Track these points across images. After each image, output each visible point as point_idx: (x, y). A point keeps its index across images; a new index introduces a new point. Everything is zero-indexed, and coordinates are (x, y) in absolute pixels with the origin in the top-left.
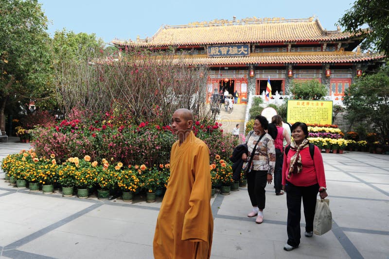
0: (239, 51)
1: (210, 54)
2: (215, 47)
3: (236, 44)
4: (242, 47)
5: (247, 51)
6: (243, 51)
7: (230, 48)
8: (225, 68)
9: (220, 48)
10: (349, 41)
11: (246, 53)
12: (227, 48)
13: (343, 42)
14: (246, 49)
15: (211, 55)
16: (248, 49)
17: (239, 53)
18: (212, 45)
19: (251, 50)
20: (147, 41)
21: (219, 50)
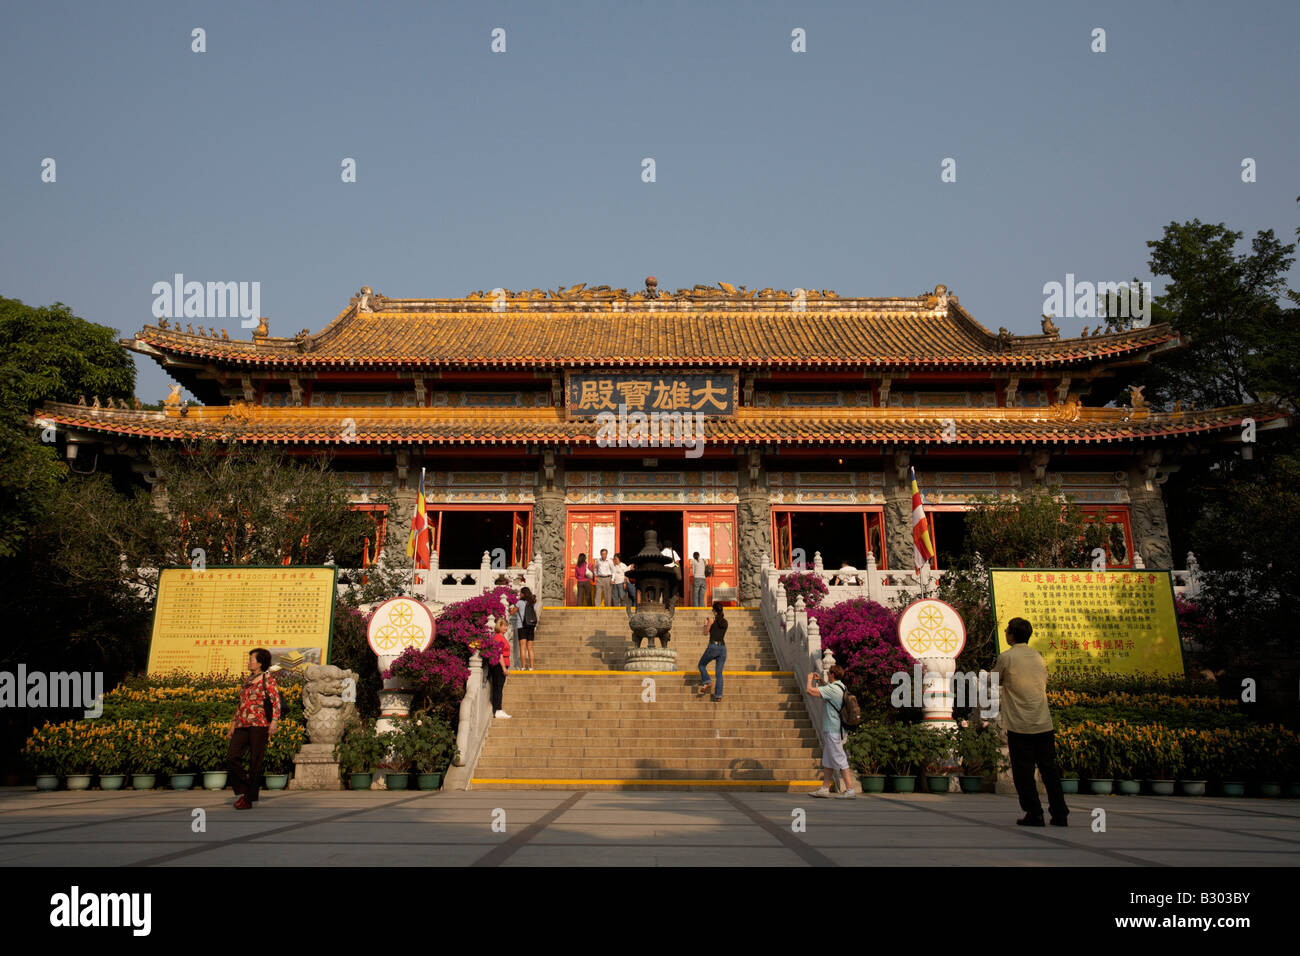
0: (693, 400)
1: (574, 407)
2: (597, 378)
3: (685, 372)
4: (709, 383)
5: (727, 398)
6: (709, 397)
7: (662, 387)
8: (647, 462)
9: (619, 385)
10: (1097, 372)
11: (723, 406)
12: (649, 384)
13: (1078, 375)
14: (723, 391)
15: (580, 412)
16: (730, 391)
17: (694, 407)
18: (587, 371)
19: (741, 394)
20: (300, 348)
21: (615, 390)
